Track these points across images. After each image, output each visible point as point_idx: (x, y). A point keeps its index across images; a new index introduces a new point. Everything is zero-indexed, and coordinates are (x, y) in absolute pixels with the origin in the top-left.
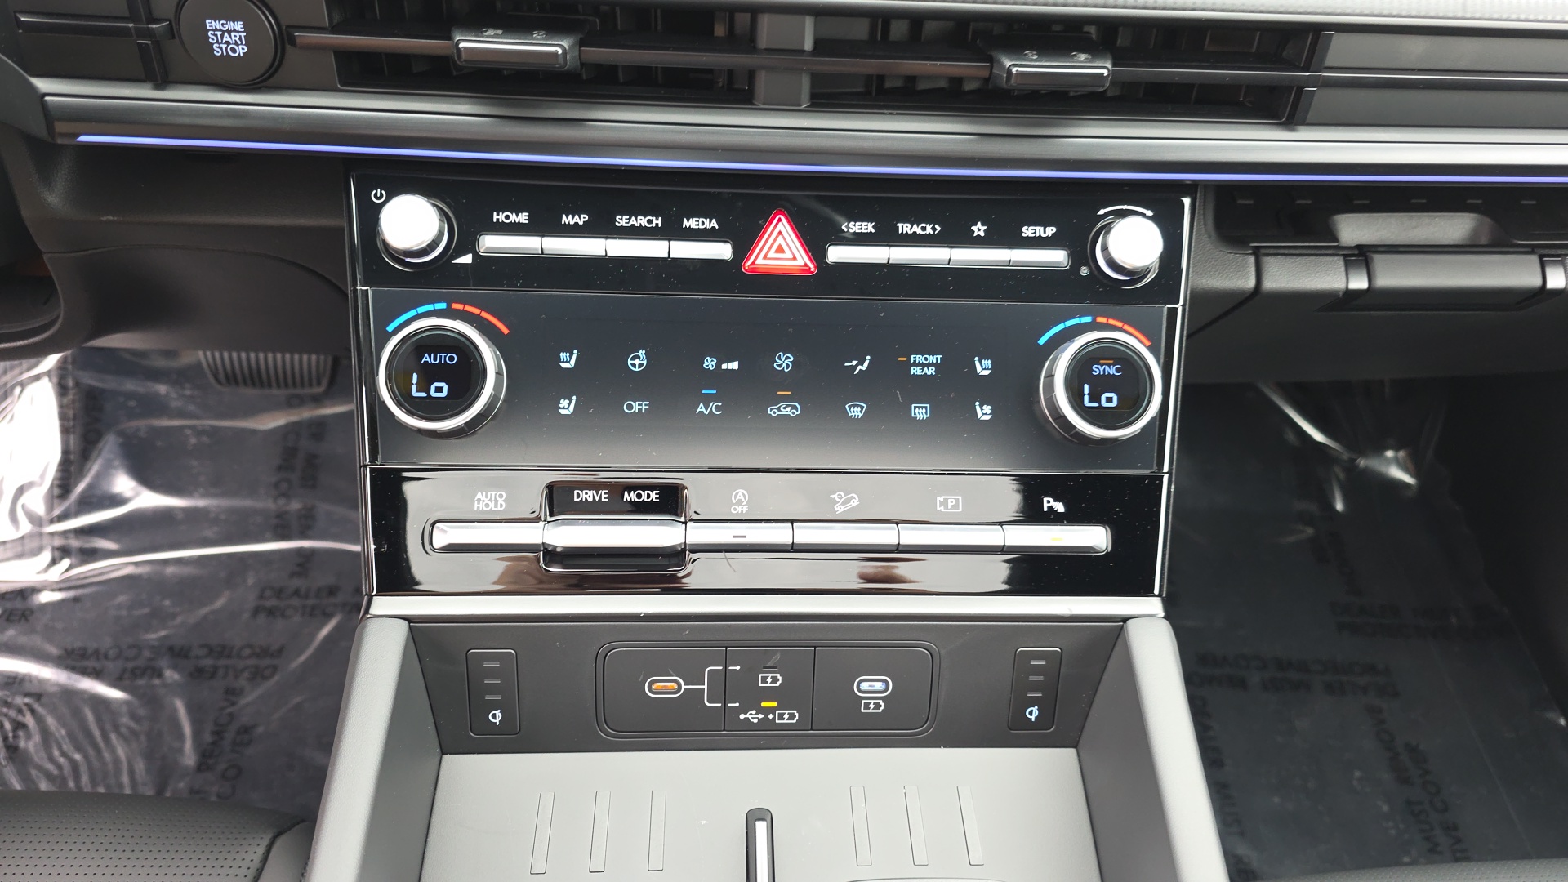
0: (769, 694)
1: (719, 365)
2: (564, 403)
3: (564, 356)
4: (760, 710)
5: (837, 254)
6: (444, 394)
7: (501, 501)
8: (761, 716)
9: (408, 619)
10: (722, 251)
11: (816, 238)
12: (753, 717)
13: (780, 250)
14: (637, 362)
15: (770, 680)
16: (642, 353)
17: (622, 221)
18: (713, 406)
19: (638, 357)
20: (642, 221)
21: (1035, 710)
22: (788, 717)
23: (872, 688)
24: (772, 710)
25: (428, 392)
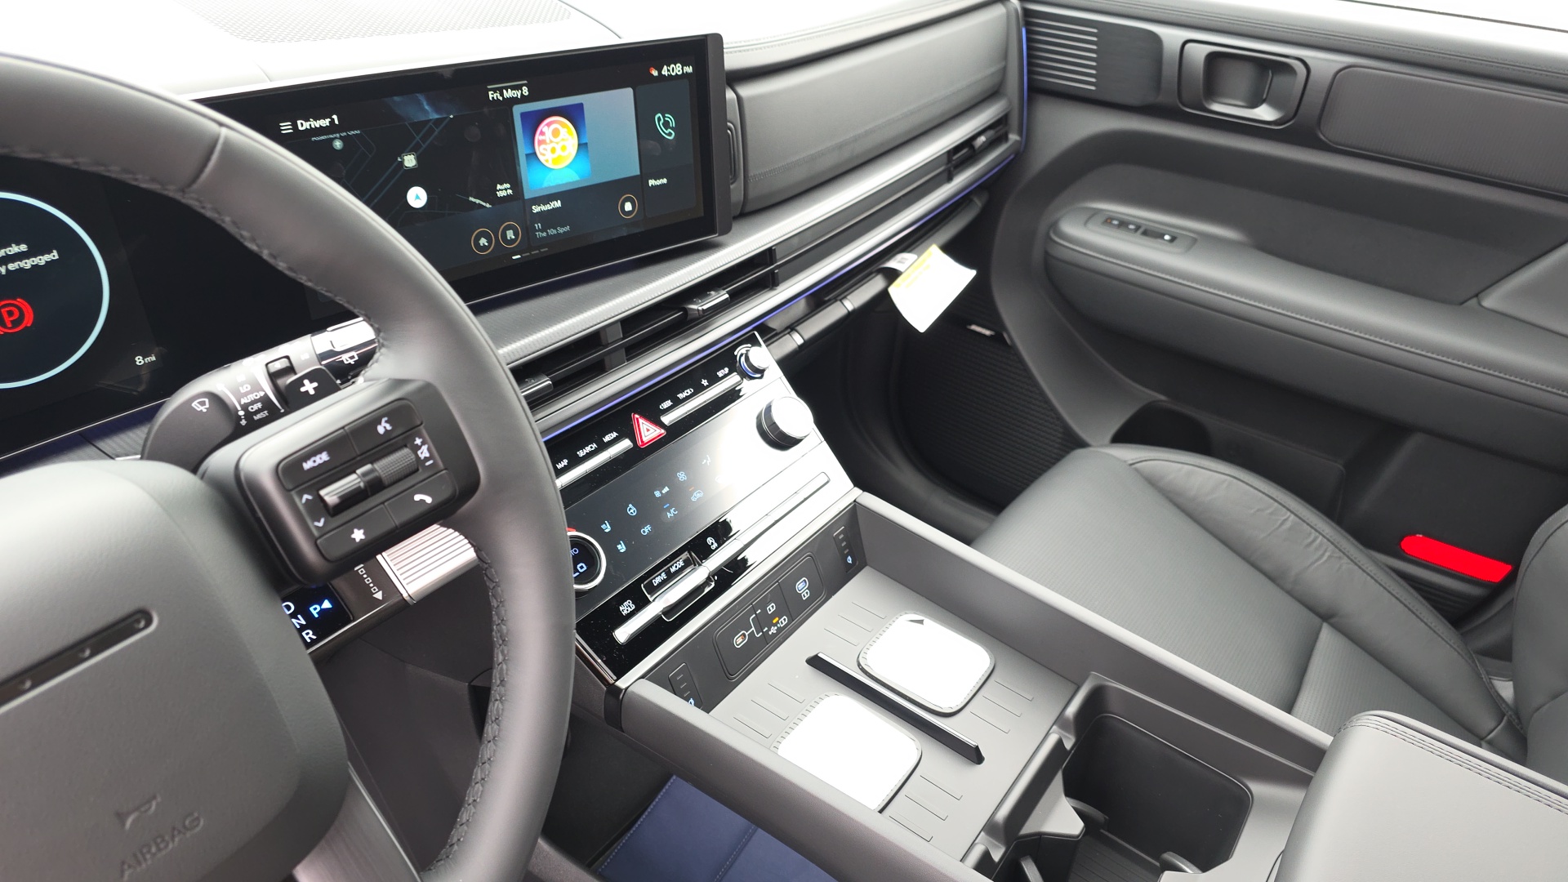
0: (774, 615)
1: (661, 493)
2: (619, 547)
3: (603, 526)
4: (775, 625)
5: (667, 419)
6: (585, 568)
7: (631, 604)
8: (776, 628)
9: (642, 677)
10: (626, 444)
11: (655, 418)
12: (773, 630)
13: (648, 430)
14: (632, 511)
15: (771, 608)
16: (630, 506)
17: (581, 453)
18: (672, 511)
19: (630, 509)
20: (588, 449)
21: (849, 558)
22: (784, 621)
23: (802, 587)
24: (778, 622)
25: (578, 571)
